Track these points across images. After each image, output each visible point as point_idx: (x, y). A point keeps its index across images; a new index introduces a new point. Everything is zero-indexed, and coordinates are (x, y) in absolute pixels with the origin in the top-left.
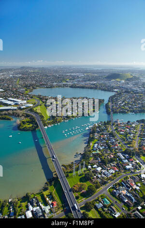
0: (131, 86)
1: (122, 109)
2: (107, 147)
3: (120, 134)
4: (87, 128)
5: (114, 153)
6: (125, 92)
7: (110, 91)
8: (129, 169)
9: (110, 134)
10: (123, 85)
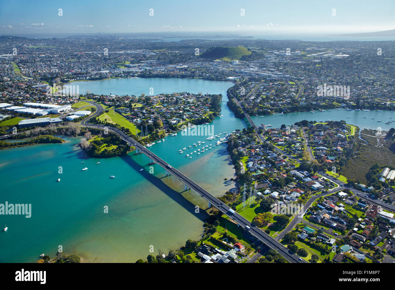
0: (256, 69)
1: (261, 108)
2: (270, 165)
3: (278, 145)
4: (219, 142)
5: (285, 171)
6: (251, 80)
7: (220, 80)
8: (318, 189)
9: (263, 146)
10: (240, 68)
